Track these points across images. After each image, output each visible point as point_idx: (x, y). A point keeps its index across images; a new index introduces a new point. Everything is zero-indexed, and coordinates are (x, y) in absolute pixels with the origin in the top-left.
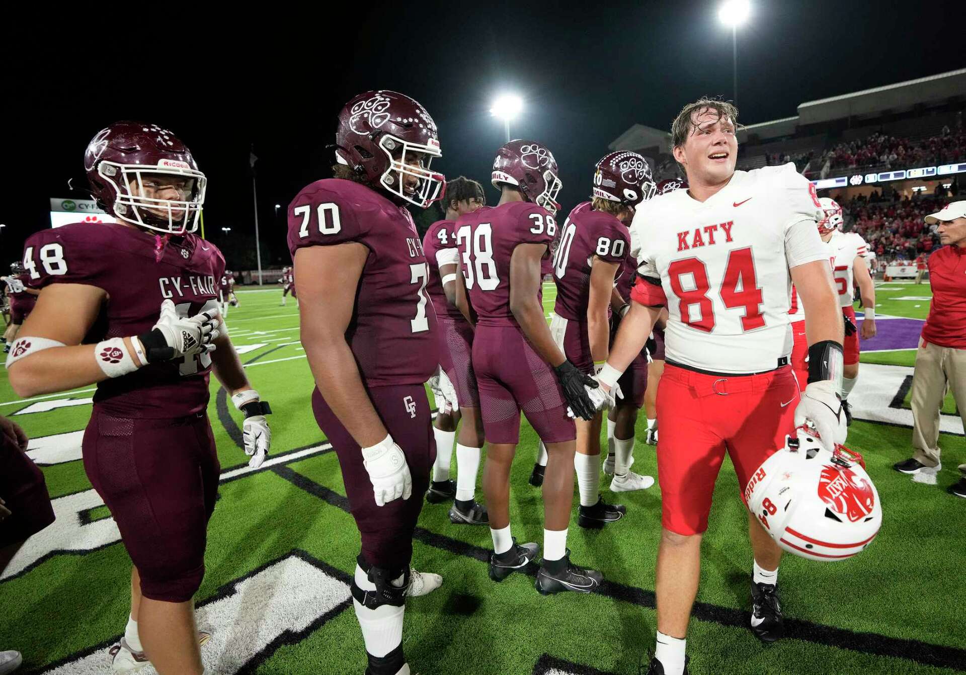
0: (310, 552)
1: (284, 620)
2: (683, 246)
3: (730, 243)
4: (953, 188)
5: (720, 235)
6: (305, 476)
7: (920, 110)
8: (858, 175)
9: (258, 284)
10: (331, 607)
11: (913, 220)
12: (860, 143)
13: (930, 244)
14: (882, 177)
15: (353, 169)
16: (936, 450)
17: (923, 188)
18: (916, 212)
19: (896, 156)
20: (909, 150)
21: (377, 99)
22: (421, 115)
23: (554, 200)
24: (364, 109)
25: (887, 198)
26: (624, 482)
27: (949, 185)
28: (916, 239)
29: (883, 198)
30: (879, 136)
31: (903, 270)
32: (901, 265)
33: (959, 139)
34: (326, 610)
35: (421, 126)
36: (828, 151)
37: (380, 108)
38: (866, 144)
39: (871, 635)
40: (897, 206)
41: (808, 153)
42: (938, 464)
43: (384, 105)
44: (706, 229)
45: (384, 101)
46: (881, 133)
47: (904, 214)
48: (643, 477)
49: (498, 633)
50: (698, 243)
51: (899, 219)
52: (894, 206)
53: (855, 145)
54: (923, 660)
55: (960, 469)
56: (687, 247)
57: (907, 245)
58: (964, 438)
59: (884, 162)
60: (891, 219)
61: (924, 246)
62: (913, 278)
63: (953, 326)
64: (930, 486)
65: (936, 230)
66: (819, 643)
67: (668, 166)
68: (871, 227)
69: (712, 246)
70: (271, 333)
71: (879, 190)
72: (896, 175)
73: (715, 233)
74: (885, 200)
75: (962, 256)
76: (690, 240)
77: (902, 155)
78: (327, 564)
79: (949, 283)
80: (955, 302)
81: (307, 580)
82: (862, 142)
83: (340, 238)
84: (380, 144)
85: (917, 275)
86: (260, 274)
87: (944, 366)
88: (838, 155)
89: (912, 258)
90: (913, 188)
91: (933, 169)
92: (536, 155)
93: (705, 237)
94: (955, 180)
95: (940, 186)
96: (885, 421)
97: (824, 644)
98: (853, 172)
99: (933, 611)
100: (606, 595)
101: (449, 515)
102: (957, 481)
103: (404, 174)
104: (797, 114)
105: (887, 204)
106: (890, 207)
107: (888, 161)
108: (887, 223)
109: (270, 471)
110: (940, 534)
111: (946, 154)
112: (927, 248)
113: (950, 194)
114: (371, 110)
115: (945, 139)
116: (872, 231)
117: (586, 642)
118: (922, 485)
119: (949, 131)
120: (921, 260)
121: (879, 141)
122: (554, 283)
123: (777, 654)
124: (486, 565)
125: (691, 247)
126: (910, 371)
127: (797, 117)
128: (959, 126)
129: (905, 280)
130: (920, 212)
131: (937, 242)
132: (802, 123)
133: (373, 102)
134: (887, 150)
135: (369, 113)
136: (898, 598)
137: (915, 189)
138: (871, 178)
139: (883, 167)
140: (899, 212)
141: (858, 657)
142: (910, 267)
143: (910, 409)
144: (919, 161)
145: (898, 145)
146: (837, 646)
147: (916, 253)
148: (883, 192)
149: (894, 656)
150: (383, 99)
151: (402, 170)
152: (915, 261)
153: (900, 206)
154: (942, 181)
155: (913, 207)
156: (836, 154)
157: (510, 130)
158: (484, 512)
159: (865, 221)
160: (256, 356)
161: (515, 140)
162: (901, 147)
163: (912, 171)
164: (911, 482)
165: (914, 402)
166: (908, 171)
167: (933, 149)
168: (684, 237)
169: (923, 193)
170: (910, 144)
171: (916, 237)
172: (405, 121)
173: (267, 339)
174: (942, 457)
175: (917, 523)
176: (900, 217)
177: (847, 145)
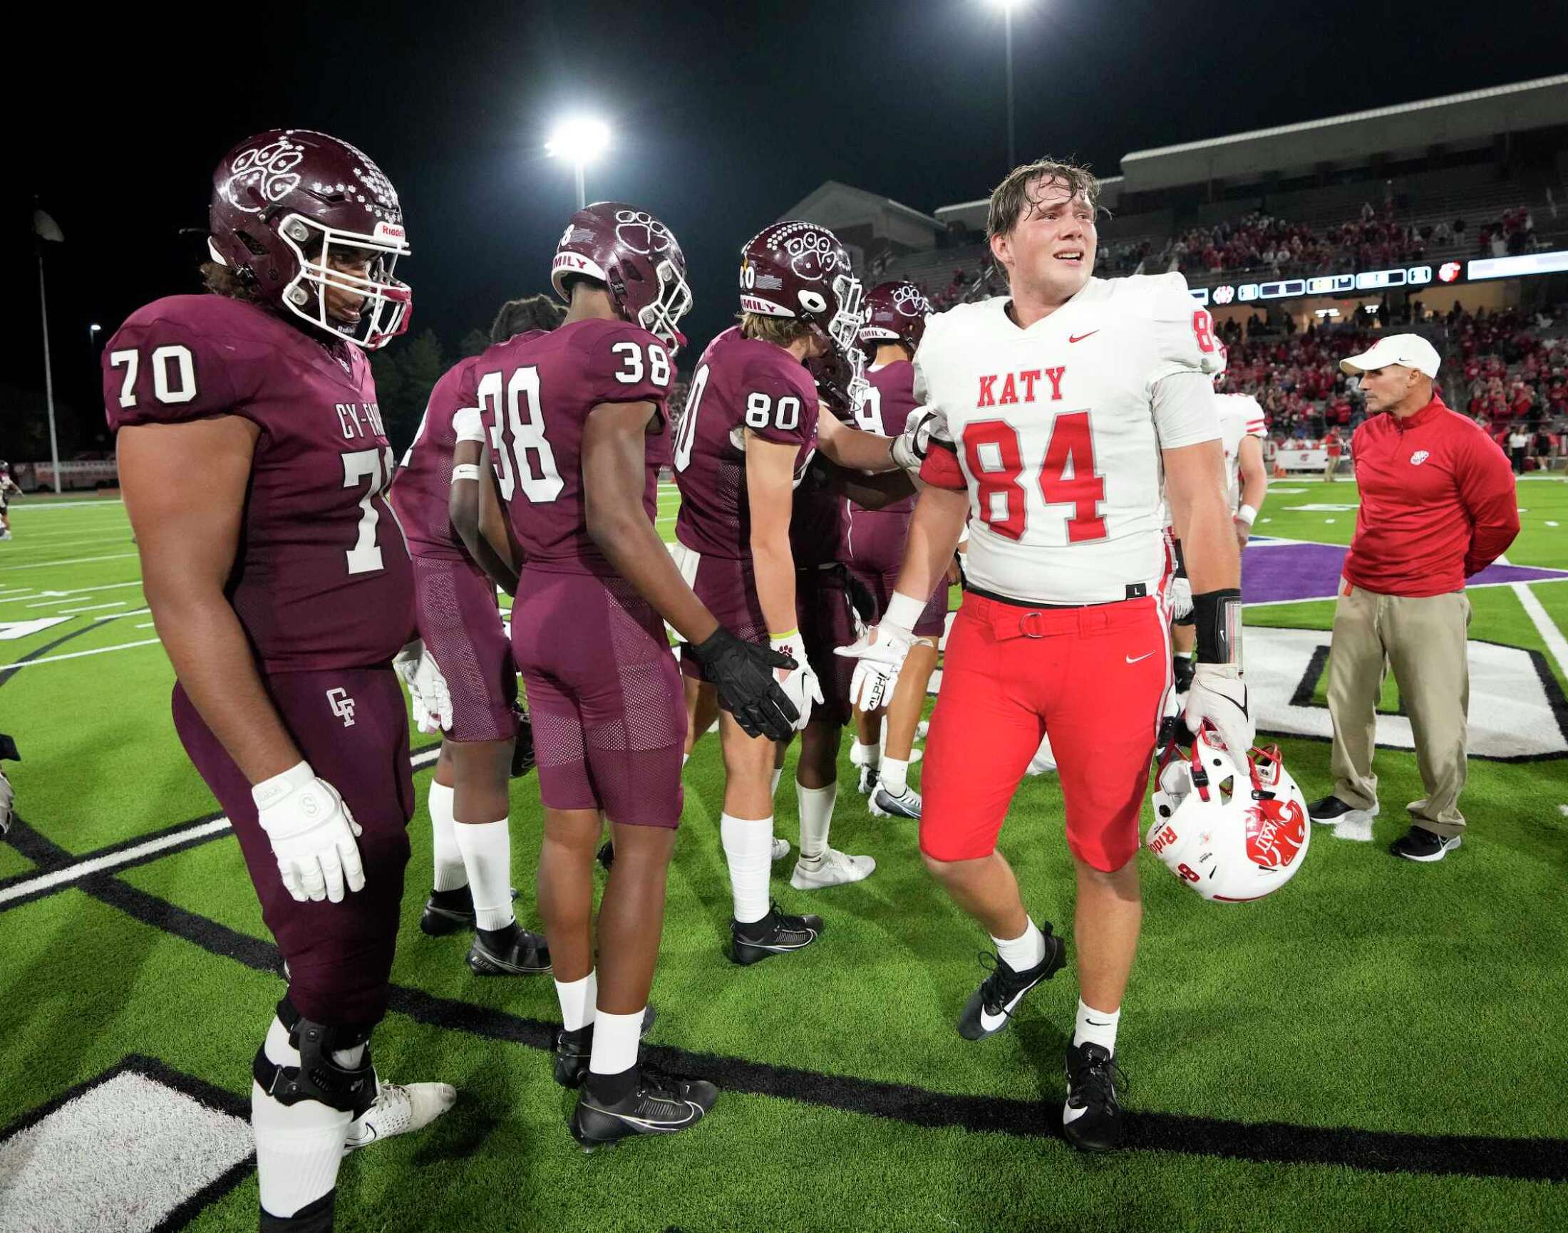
0: (166, 1060)
1: (103, 1217)
2: (986, 399)
3: (1057, 402)
4: (1382, 312)
5: (1043, 387)
6: (157, 894)
7: (1326, 175)
8: (1226, 285)
9: (51, 490)
10: (214, 1175)
11: (1319, 367)
12: (1228, 229)
13: (1347, 411)
14: (1266, 290)
15: (233, 272)
16: (1371, 778)
17: (1334, 313)
18: (1324, 353)
19: (1288, 254)
20: (1310, 243)
21: (280, 147)
22: (363, 179)
23: (673, 323)
24: (253, 164)
25: (1274, 328)
26: (817, 870)
27: (1375, 308)
28: (1324, 403)
29: (1268, 328)
30: (1258, 219)
31: (1304, 457)
32: (1301, 447)
33: (1388, 227)
34: (203, 1184)
35: (361, 199)
36: (1175, 241)
37: (282, 163)
38: (1238, 230)
39: (1275, 1126)
40: (1292, 344)
41: (1139, 244)
42: (1374, 803)
43: (289, 159)
44: (1024, 375)
45: (293, 150)
46: (1263, 212)
47: (1304, 357)
48: (854, 858)
49: (574, 1194)
50: (1008, 398)
51: (1295, 365)
52: (1287, 343)
53: (1220, 233)
54: (1361, 1163)
55: (1409, 810)
56: (991, 402)
57: (1310, 412)
58: (1414, 754)
59: (1268, 264)
60: (1282, 366)
61: (1338, 414)
62: (1321, 471)
63: (1394, 555)
64: (1363, 845)
65: (1356, 386)
66: (1186, 1152)
67: (889, 262)
68: (1250, 380)
69: (1030, 404)
70: (79, 595)
71: (1262, 315)
72: (1289, 288)
73: (1036, 383)
74: (1271, 333)
75: (1405, 431)
76: (997, 390)
77: (1299, 251)
78: (205, 1083)
79: (1384, 479)
80: (1398, 513)
81: (158, 1121)
82: (1231, 226)
83: (196, 408)
84: (281, 231)
85: (1325, 465)
86: (57, 468)
87: (1380, 627)
88: (1192, 248)
89: (1319, 436)
90: (1318, 312)
91: (1350, 279)
92: (646, 230)
93: (1021, 388)
94: (1384, 298)
95: (1361, 310)
96: (1283, 730)
97: (1193, 1152)
98: (1217, 281)
99: (1374, 1071)
100: (790, 1097)
101: (468, 961)
102: (1405, 833)
103: (327, 287)
104: (1120, 173)
105: (1277, 338)
106: (1281, 343)
107: (1276, 261)
108: (1275, 373)
109: (74, 889)
110: (1381, 929)
111: (1370, 252)
112: (1341, 420)
113: (1377, 325)
114: (266, 166)
115: (1367, 226)
116: (1252, 387)
117: (752, 1196)
118: (1350, 844)
119: (1372, 213)
120: (1333, 440)
121: (1260, 227)
122: (676, 486)
123: (1111, 1181)
124: (547, 1055)
125: (997, 402)
126: (1325, 639)
127: (1119, 179)
128: (1389, 206)
129: (1309, 475)
130: (1330, 354)
131: (1359, 407)
132: (1128, 190)
133: (271, 151)
134: (1273, 243)
135: (261, 173)
136: (1317, 1054)
137: (1321, 313)
138: (1250, 292)
139: (1269, 273)
140: (1295, 352)
141: (1254, 1170)
142: (1316, 452)
143: (1325, 705)
144: (1326, 264)
145: (1292, 234)
146: (1216, 1154)
147: (1325, 426)
148: (1268, 318)
149: (1314, 1162)
150: (291, 147)
151: (322, 279)
152: (1323, 441)
153: (1297, 342)
154: (1364, 300)
155: (1318, 346)
156: (1188, 247)
157: (586, 185)
158: (540, 946)
159: (1240, 369)
160: (47, 643)
161: (597, 204)
162: (1296, 238)
163: (1315, 281)
164: (1331, 839)
165: (1333, 694)
166: (1310, 280)
167: (1348, 243)
168: (990, 384)
169: (1333, 321)
170: (1310, 233)
171: (1323, 399)
172: (329, 190)
173: (74, 606)
174: (1380, 792)
175: (1343, 914)
176: (1298, 361)
177: (1207, 233)
